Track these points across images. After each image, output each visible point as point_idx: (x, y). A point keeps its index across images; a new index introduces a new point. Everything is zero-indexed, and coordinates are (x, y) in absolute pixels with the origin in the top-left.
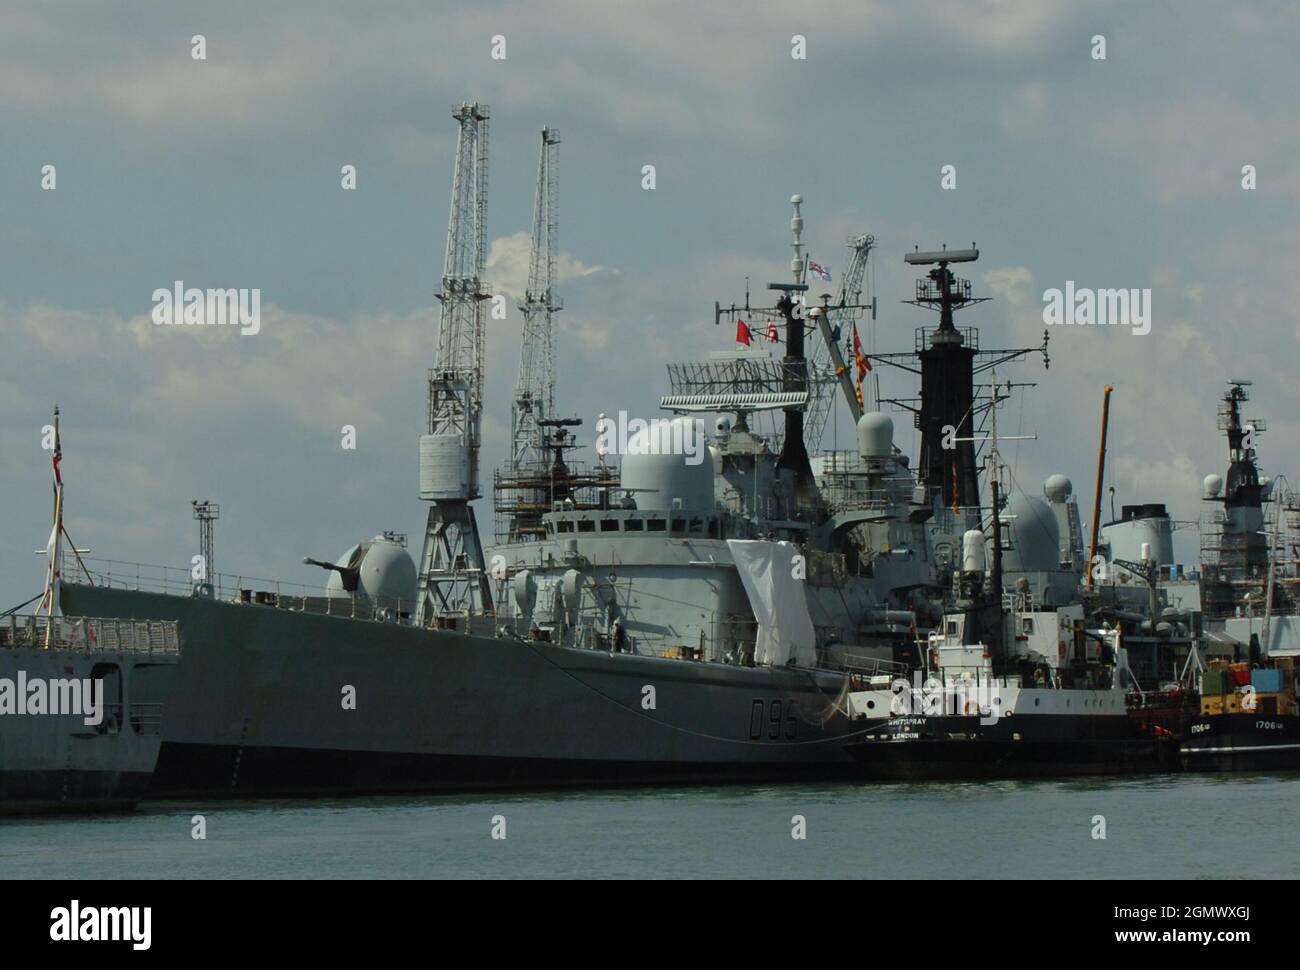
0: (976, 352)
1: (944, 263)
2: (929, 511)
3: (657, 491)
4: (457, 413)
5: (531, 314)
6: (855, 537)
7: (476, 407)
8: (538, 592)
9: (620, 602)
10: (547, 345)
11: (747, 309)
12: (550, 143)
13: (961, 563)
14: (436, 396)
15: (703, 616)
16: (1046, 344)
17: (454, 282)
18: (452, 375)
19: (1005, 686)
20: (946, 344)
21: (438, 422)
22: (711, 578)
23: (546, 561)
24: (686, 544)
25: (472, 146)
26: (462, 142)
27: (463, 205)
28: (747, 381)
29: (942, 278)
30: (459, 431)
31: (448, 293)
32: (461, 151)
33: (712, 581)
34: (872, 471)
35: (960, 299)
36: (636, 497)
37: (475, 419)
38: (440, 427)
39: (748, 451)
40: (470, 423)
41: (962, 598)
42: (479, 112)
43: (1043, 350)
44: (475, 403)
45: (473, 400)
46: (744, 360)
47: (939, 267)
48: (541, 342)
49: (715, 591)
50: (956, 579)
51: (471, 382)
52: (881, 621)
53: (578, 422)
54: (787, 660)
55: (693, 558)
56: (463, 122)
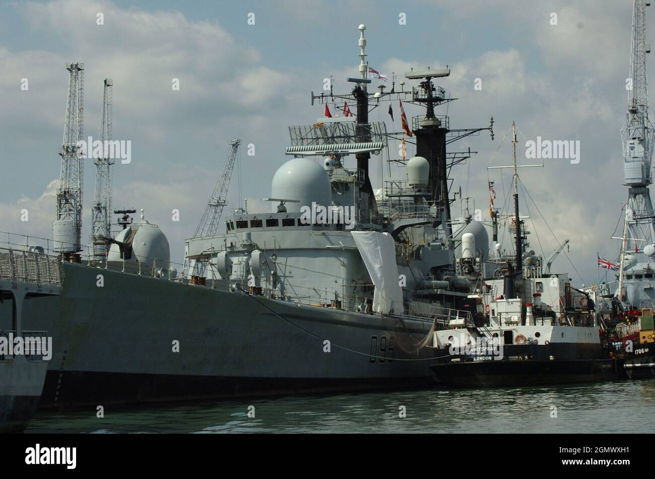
0: (448, 131)
1: (429, 78)
2: (438, 221)
3: (299, 201)
4: (70, 210)
5: (100, 166)
6: (403, 236)
7: (80, 207)
8: (234, 266)
9: (279, 273)
10: (108, 181)
11: (332, 95)
12: (108, 85)
13: (461, 254)
14: (60, 202)
15: (336, 282)
16: (492, 125)
17: (68, 147)
18: (68, 192)
19: (543, 325)
20: (431, 126)
21: (61, 215)
22: (340, 257)
23: (229, 247)
24: (324, 234)
25: (76, 83)
26: (71, 81)
27: (71, 110)
28: (340, 137)
29: (427, 86)
30: (72, 219)
31: (65, 153)
32: (71, 86)
33: (341, 259)
34: (417, 194)
35: (439, 100)
36: (287, 205)
37: (79, 212)
38: (62, 217)
39: (345, 180)
40: (77, 215)
41: (463, 275)
42: (79, 67)
43: (490, 129)
44: (79, 205)
45: (78, 204)
46: (339, 123)
47: (427, 80)
48: (105, 179)
49: (344, 265)
50: (458, 263)
51: (77, 196)
52: (430, 287)
53: (134, 212)
54: (389, 310)
55: (329, 243)
56: (71, 71)
